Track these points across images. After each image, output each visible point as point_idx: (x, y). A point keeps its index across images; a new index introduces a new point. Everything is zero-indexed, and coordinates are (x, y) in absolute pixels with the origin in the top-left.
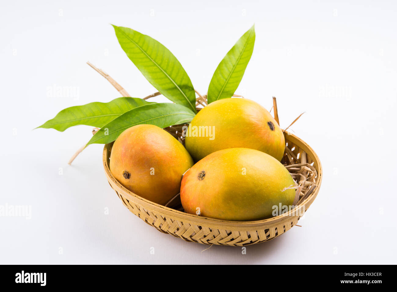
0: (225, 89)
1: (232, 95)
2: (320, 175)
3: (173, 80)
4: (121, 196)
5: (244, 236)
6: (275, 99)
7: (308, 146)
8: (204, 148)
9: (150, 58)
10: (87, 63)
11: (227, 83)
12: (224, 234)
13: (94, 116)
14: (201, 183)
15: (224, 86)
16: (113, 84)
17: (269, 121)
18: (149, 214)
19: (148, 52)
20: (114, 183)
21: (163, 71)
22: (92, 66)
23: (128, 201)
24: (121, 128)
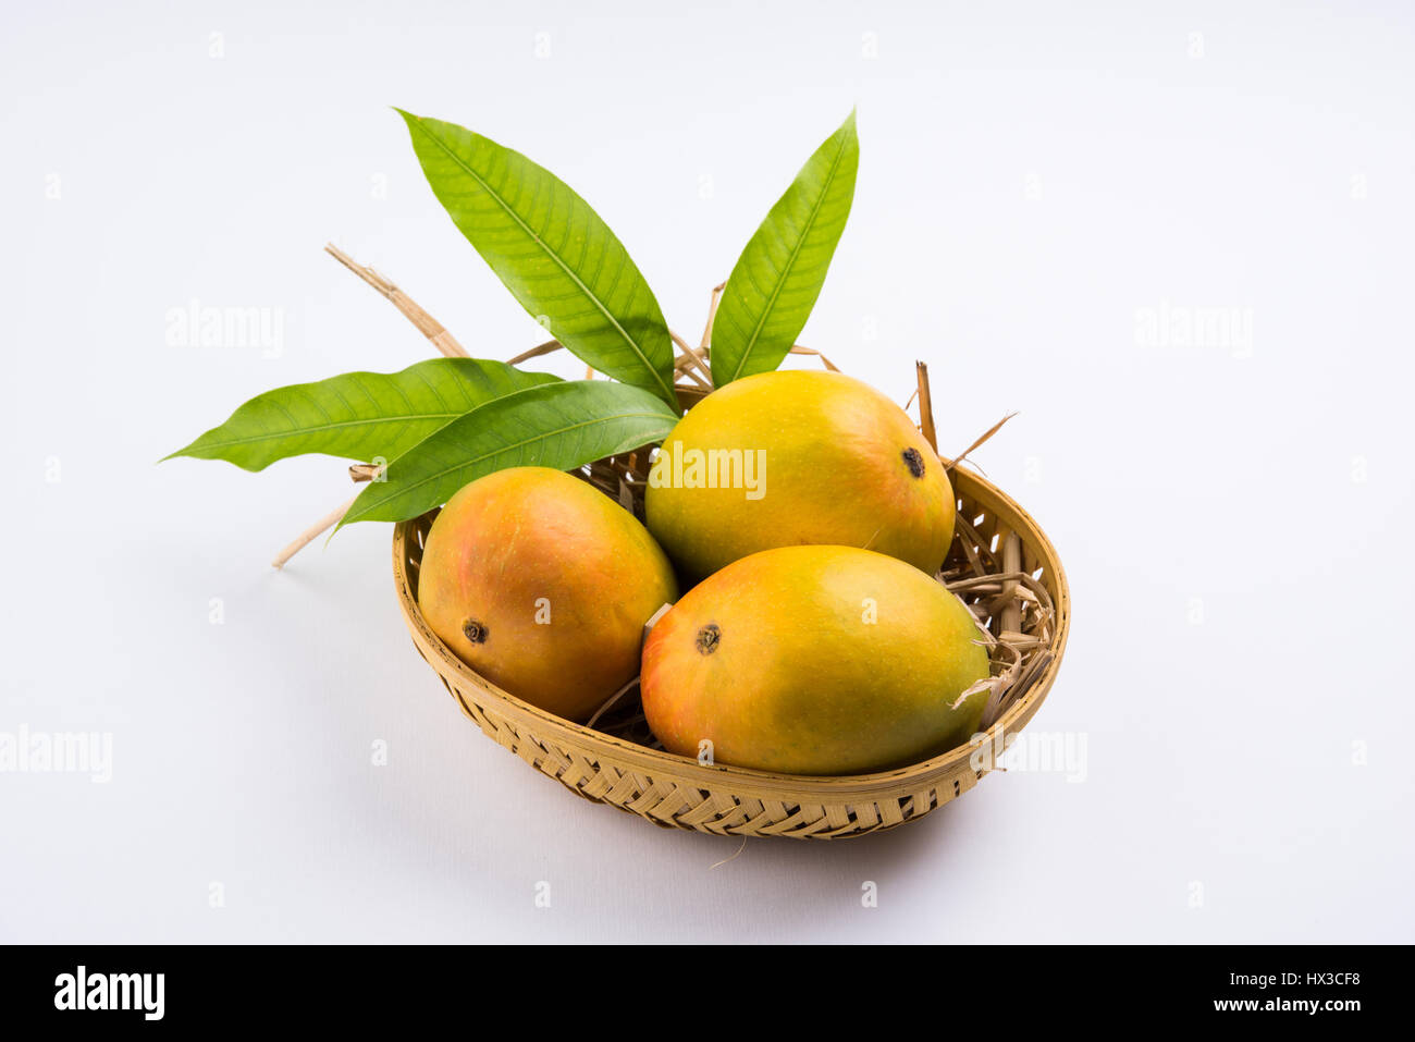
0: (766, 329)
1: (788, 348)
2: (1064, 618)
3: (602, 303)
4: (458, 692)
5: (837, 817)
6: (922, 369)
7: (1026, 517)
8: (708, 536)
9: (526, 227)
10: (327, 249)
11: (772, 308)
12: (775, 810)
13: (354, 420)
14: (706, 663)
15: (761, 317)
16: (409, 317)
17: (906, 449)
18: (545, 750)
19: (518, 210)
20: (433, 652)
21: (568, 270)
22: (343, 259)
23: (481, 710)
24: (447, 469)
